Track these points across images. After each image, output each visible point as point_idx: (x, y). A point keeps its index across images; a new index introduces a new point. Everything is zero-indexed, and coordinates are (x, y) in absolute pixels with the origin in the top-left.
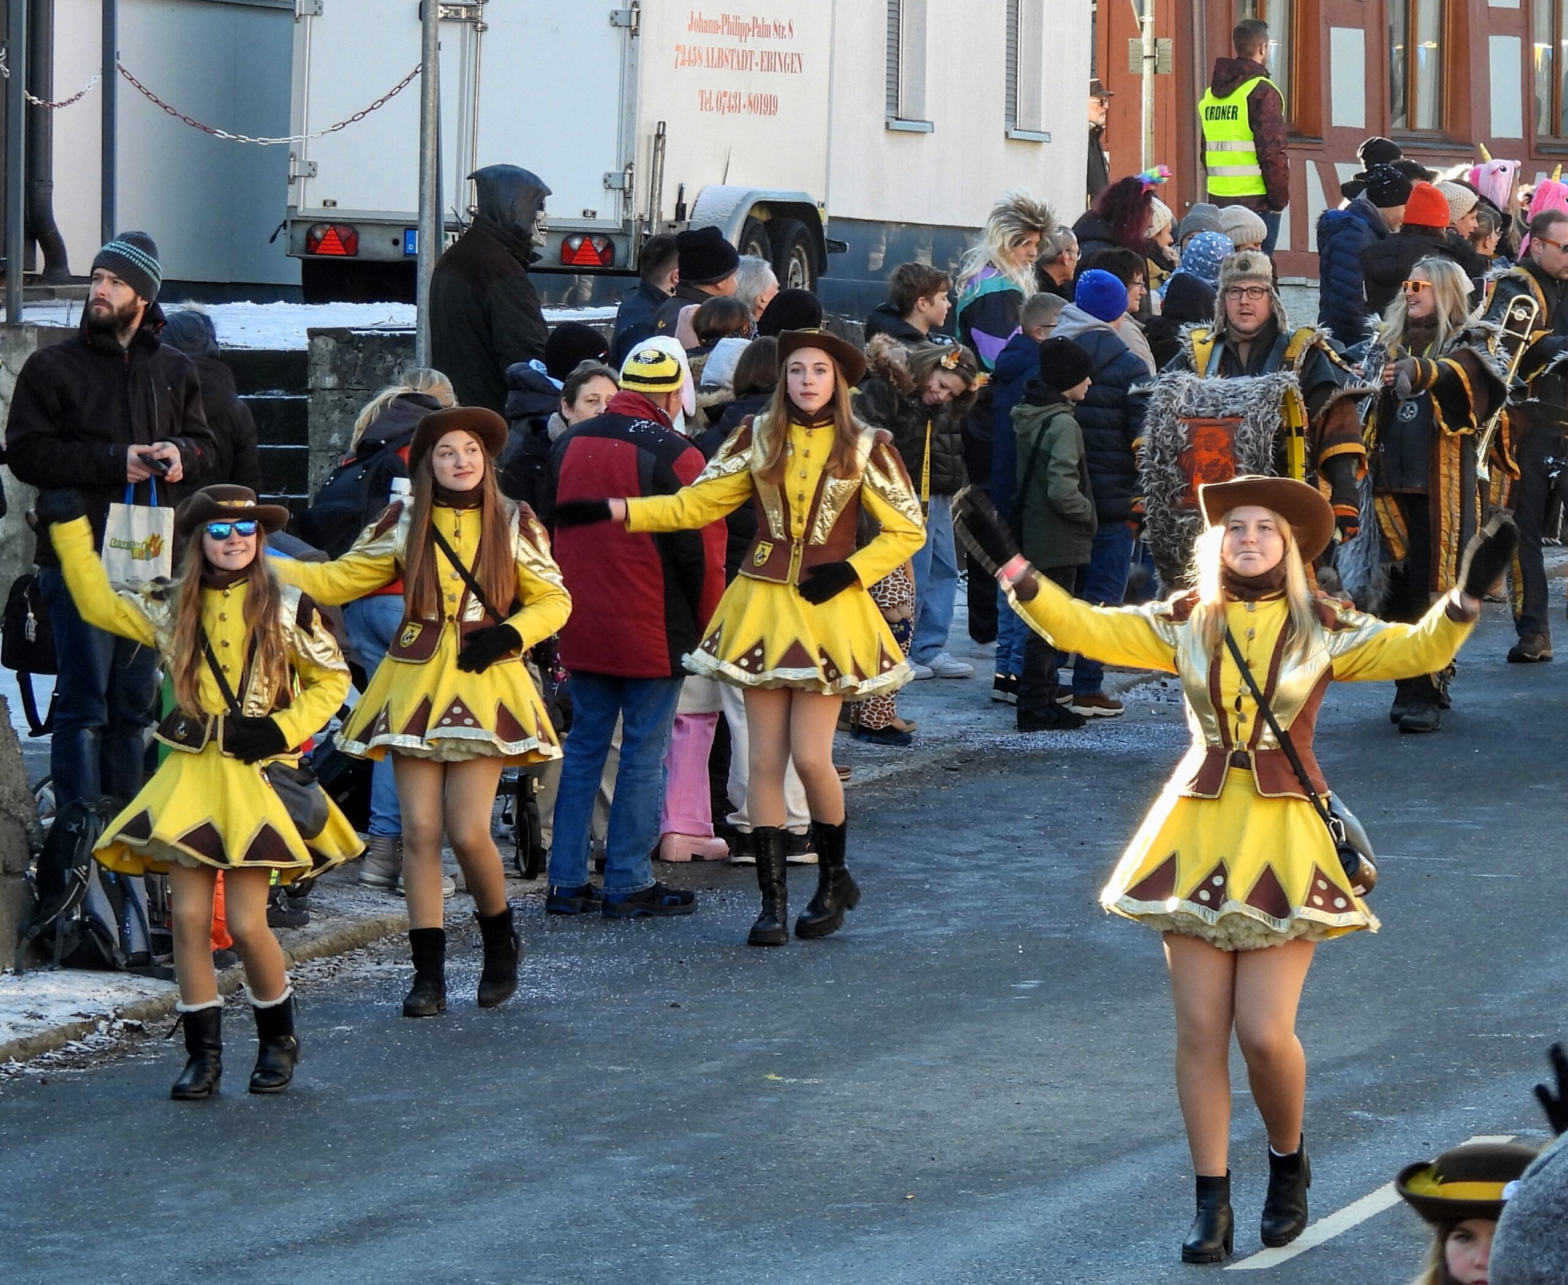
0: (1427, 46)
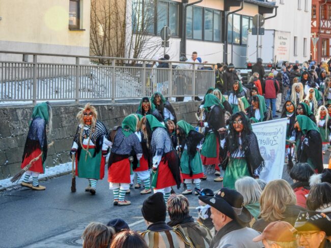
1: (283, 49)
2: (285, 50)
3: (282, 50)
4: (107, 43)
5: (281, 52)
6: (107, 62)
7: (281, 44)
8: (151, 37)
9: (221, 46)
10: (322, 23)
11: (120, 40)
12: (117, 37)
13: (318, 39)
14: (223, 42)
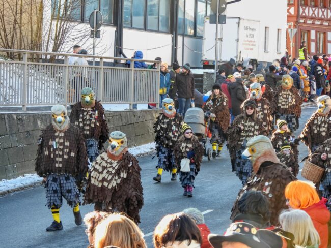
0: (321, 44)
1: (251, 43)
2: (252, 45)
3: (250, 45)
4: (18, 31)
5: (248, 47)
6: (17, 57)
7: (247, 36)
8: (76, 24)
9: (169, 37)
10: (301, 11)
11: (35, 27)
12: (31, 24)
13: (296, 30)
14: (171, 32)
